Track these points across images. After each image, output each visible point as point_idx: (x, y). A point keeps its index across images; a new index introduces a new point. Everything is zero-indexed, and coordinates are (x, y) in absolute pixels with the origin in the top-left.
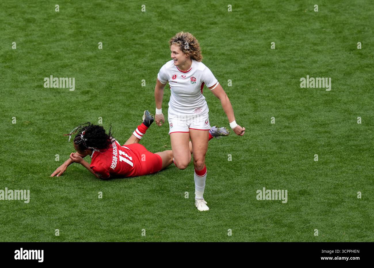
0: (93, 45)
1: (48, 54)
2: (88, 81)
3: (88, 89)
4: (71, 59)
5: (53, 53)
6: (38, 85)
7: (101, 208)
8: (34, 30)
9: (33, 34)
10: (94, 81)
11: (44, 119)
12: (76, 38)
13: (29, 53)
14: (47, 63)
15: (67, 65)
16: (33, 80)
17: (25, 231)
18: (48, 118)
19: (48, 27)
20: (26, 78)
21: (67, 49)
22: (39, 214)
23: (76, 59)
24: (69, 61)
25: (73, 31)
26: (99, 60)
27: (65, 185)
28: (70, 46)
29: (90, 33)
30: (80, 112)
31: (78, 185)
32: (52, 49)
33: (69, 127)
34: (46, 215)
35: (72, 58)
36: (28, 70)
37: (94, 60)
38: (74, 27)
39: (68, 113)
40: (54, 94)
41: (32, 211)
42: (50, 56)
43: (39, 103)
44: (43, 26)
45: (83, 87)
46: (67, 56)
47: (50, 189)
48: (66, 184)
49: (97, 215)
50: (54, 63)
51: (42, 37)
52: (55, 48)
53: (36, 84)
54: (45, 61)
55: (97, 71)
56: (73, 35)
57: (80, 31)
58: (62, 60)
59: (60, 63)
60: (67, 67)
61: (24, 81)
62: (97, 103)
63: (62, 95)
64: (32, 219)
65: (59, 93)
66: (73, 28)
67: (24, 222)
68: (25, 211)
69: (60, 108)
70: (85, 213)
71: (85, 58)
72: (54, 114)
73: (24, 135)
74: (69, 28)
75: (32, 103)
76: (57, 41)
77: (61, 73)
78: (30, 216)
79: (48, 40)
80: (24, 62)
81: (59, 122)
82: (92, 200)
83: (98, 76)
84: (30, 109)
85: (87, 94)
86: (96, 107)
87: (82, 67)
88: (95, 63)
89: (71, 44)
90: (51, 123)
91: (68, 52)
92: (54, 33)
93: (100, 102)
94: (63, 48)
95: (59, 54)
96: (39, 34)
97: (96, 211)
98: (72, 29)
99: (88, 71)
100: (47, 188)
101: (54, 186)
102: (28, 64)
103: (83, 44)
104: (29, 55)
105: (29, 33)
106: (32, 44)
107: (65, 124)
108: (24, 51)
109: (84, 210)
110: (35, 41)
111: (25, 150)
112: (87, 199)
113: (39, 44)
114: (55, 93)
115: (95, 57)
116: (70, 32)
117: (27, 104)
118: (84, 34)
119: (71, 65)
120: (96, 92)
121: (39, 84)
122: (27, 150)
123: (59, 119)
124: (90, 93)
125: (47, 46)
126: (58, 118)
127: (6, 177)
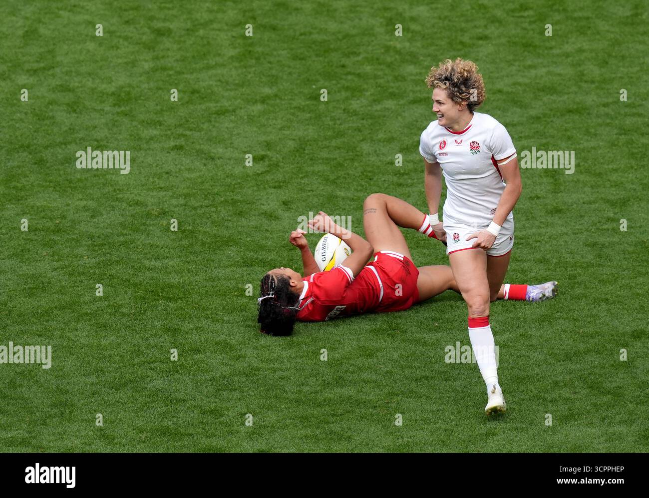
0: (273, 76)
1: (193, 92)
2: (263, 138)
3: (263, 153)
4: (233, 100)
5: (203, 90)
6: (176, 146)
7: (285, 360)
8: (168, 49)
9: (168, 57)
10: (273, 138)
11: (185, 206)
12: (242, 63)
13: (160, 89)
14: (191, 107)
15: (227, 111)
16: (168, 137)
17: (153, 401)
18: (193, 202)
19: (194, 44)
20: (155, 132)
21: (227, 83)
22: (177, 371)
23: (243, 100)
24: (230, 103)
25: (237, 50)
26: (283, 102)
27: (223, 320)
28: (231, 76)
29: (267, 54)
30: (250, 192)
31: (245, 321)
32: (201, 83)
33: (229, 218)
34: (189, 373)
35: (235, 99)
36: (157, 119)
37: (273, 102)
38: (239, 44)
39: (228, 194)
40: (204, 161)
41: (165, 365)
42: (197, 95)
43: (177, 177)
44: (184, 42)
45: (255, 149)
46: (226, 94)
47: (197, 328)
48: (225, 318)
49: (279, 374)
50: (203, 107)
51: (183, 60)
52: (205, 80)
53: (172, 144)
54: (187, 102)
55: (279, 121)
56: (238, 58)
57: (250, 52)
58: (217, 102)
59: (215, 107)
60: (226, 114)
61: (152, 139)
62: (280, 177)
63: (219, 162)
64: (164, 380)
65: (213, 159)
66: (237, 45)
67: (150, 385)
68: (152, 366)
69: (213, 185)
70: (258, 369)
71: (258, 97)
72: (203, 196)
73: (151, 232)
74: (229, 45)
75: (165, 176)
76: (208, 67)
77: (217, 125)
78: (161, 374)
79: (194, 66)
80: (151, 105)
81: (213, 209)
82: (270, 346)
83: (281, 129)
84: (161, 188)
85: (261, 162)
86: (277, 184)
87: (252, 114)
88: (276, 107)
89: (234, 72)
90: (198, 211)
91: (228, 87)
92: (204, 54)
93: (284, 176)
94: (220, 81)
95: (212, 92)
96: (178, 57)
97: (277, 365)
98: (235, 48)
99: (263, 120)
100: (192, 326)
101: (204, 323)
102: (159, 108)
103: (255, 73)
104: (160, 92)
105: (161, 54)
106: (165, 73)
107: (224, 212)
108: (152, 85)
109: (255, 365)
110: (171, 68)
111: (153, 259)
112: (261, 345)
113: (179, 73)
114: (207, 159)
115: (276, 96)
116: (232, 52)
117: (156, 179)
118: (257, 55)
119: (234, 111)
120: (277, 158)
121: (177, 144)
122: (157, 258)
123: (213, 205)
124: (266, 160)
125: (193, 77)
126: (210, 203)
127: (120, 306)
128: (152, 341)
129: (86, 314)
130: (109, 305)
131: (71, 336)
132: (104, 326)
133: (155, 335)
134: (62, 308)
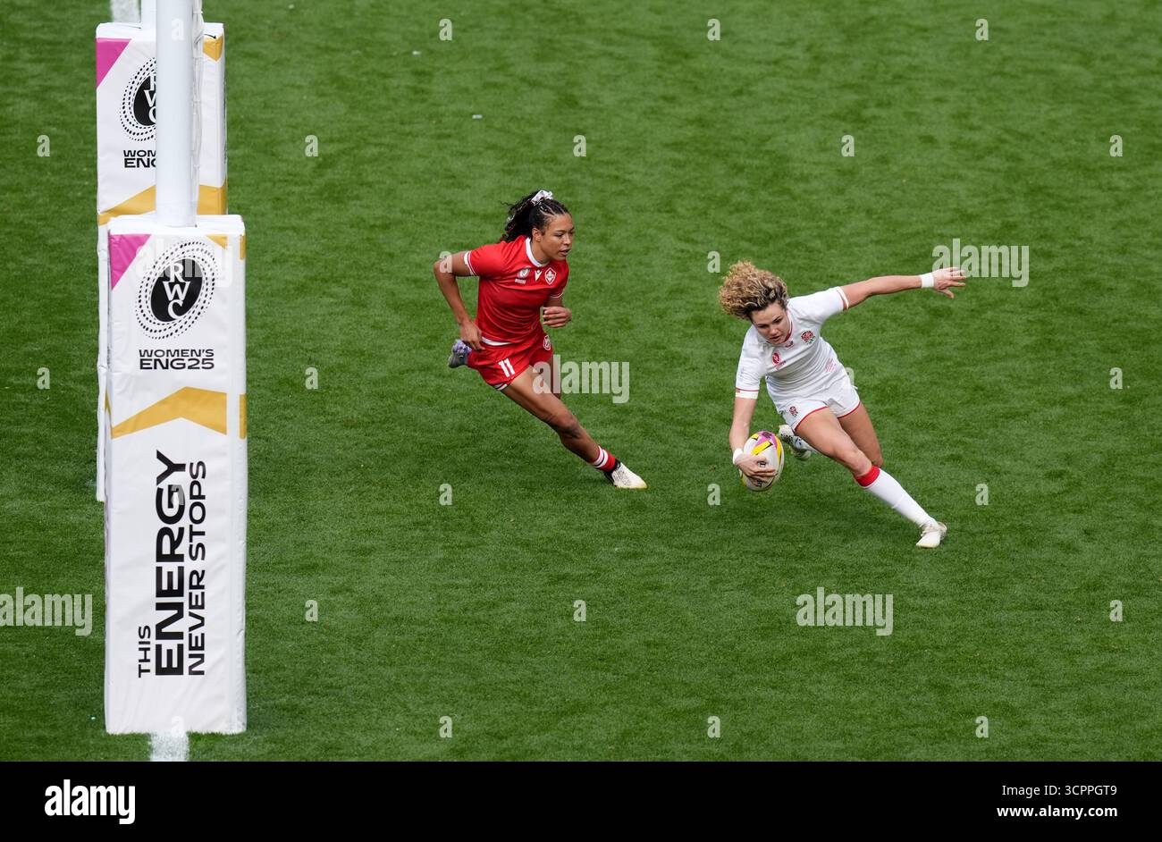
0: (1077, 372)
1: (977, 388)
2: (1063, 449)
3: (1062, 468)
4: (1026, 400)
5: (989, 386)
6: (952, 455)
7: (1081, 730)
8: (947, 335)
9: (946, 344)
10: (1075, 449)
11: (961, 531)
12: (1039, 356)
13: (936, 383)
14: (973, 407)
15: (1018, 414)
16: (943, 444)
18: (971, 527)
19: (980, 328)
20: (927, 438)
21: (1019, 378)
22: (944, 739)
23: (1039, 401)
24: (1022, 404)
25: (1034, 338)
26: (1089, 405)
27: (1004, 676)
28: (1025, 371)
29: (1071, 344)
30: (1043, 516)
31: (1032, 678)
32: (987, 377)
33: (1016, 549)
34: (960, 741)
35: (1029, 399)
36: (930, 421)
37: (1076, 404)
38: (1036, 330)
39: (1016, 518)
40: (987, 475)
41: (929, 731)
42: (981, 393)
43: (952, 494)
44: (968, 325)
45: (1052, 462)
46: (1018, 392)
47: (970, 685)
48: (1007, 674)
49: (1073, 746)
50: (989, 408)
51: (965, 349)
52: (992, 375)
53: (948, 453)
54: (968, 402)
55: (1083, 429)
56: (1032, 348)
57: (1050, 340)
58: (1006, 402)
59: (1003, 409)
60: (1017, 418)
61: (922, 446)
62: (1081, 498)
63: (1005, 478)
64: (928, 749)
65: (998, 473)
66: (1034, 332)
68: (913, 730)
69: (998, 507)
70: (1046, 740)
71: (1058, 399)
72: (984, 520)
73: (918, 563)
74: (1024, 332)
75: (937, 493)
76: (996, 359)
77: (1004, 431)
78: (924, 741)
79: (978, 356)
80: (923, 403)
81: (997, 537)
82: (1061, 711)
83: (1084, 439)
84: (932, 508)
85: (1059, 479)
86: (1078, 508)
87: (1050, 419)
88: (1080, 411)
89: (1028, 366)
90: (977, 539)
91: (1021, 384)
92: (992, 342)
93: (1087, 498)
94: (1010, 376)
95: (1000, 390)
96: (959, 344)
97: (1070, 735)
98: (1031, 335)
99: (1063, 427)
100: (964, 683)
101: (980, 679)
102: (932, 407)
103: (1054, 368)
104: (935, 387)
105: (938, 340)
106: (942, 364)
107: (1010, 541)
108: (925, 378)
109: (1043, 734)
110: (950, 359)
111: (918, 598)
112: (1050, 709)
113: (959, 364)
114: (990, 474)
115: (1080, 396)
116: (1027, 341)
117: (926, 496)
118: (1058, 345)
119: (1027, 414)
120: (1078, 475)
121: (954, 453)
123: (996, 532)
124: (1065, 477)
125: (976, 370)
126: (993, 529)
127: (876, 654)
128: (913, 699)
129: (833, 663)
130: (861, 653)
131: (813, 689)
132: (854, 679)
133: (918, 692)
134: (803, 654)
